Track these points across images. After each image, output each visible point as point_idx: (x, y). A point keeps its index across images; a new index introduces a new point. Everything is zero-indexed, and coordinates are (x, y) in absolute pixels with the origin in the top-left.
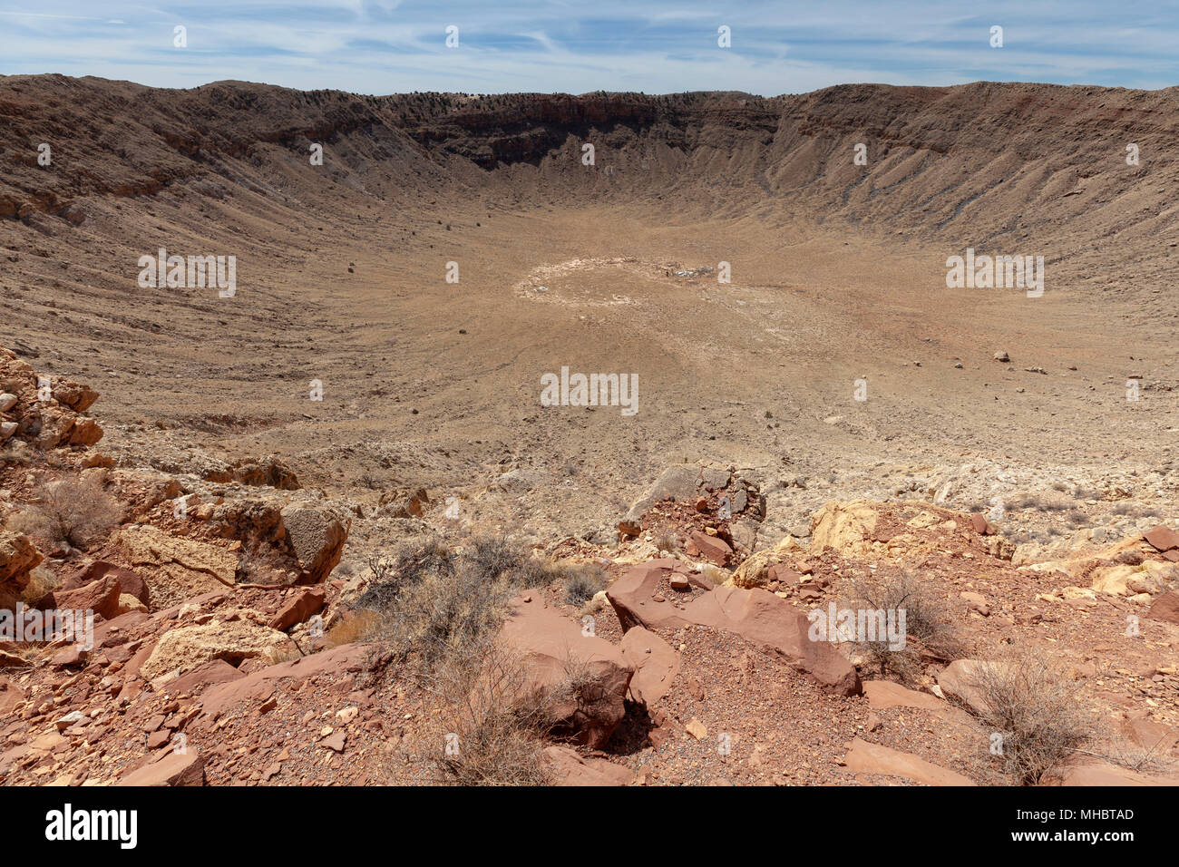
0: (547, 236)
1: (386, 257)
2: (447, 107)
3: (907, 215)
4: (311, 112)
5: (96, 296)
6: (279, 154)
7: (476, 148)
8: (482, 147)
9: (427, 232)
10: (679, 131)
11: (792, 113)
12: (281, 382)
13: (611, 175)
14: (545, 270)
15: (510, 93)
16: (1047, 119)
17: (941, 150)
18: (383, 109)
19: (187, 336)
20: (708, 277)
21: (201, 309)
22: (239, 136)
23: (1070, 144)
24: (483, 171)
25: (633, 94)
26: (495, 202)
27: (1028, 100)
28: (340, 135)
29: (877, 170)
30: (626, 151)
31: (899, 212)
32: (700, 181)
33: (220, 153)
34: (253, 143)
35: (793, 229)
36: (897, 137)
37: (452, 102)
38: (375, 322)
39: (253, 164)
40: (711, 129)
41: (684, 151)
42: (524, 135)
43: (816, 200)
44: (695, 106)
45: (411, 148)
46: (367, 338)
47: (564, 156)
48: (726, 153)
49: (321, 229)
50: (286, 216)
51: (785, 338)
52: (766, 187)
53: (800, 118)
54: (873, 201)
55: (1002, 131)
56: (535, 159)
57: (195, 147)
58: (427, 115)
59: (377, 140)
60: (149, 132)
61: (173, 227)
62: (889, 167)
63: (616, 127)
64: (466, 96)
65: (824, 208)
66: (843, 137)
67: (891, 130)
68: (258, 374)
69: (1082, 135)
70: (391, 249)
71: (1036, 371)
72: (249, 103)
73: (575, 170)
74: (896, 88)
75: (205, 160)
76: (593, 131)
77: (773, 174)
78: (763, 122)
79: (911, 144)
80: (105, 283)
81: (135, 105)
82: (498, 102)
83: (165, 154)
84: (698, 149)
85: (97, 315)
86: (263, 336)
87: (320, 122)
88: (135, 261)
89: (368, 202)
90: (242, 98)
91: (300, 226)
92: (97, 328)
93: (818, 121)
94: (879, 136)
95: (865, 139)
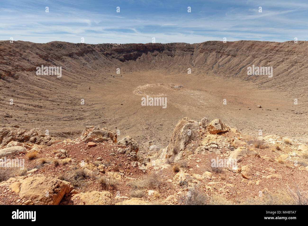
0: (139, 78)
1: (99, 85)
2: (112, 47)
3: (228, 71)
4: (77, 48)
5: (23, 99)
6: (69, 59)
8: (121, 57)
9: (109, 78)
10: (170, 52)
11: (197, 47)
12: (77, 121)
13: (154, 63)
14: (140, 87)
15: (128, 43)
16: (258, 49)
17: (234, 56)
18: (95, 48)
19: (49, 109)
20: (182, 88)
21: (52, 101)
22: (58, 55)
24: (121, 62)
25: (158, 43)
26: (125, 70)
27: (253, 45)
28: (85, 54)
29: (219, 61)
30: (157, 57)
31: (226, 71)
32: (176, 64)
33: (54, 59)
34: (62, 56)
35: (201, 75)
36: (223, 53)
37: (113, 46)
38: (98, 103)
39: (62, 62)
40: (178, 52)
41: (172, 57)
42: (132, 53)
43: (206, 68)
44: (174, 46)
45: (103, 57)
46: (97, 107)
47: (142, 58)
48: (182, 57)
49: (81, 78)
50: (71, 75)
51: (205, 103)
52: (193, 65)
53: (199, 49)
54: (220, 68)
55: (248, 51)
56: (135, 59)
57: (47, 58)
58: (107, 49)
59: (94, 55)
60: (35, 54)
61: (42, 79)
62: (222, 60)
63: (155, 51)
64: (117, 44)
65: (208, 70)
66: (210, 53)
67: (222, 51)
68: (71, 119)
69: (267, 52)
70: (100, 83)
71: (268, 110)
72: (61, 47)
73: (145, 62)
75: (50, 61)
76: (149, 52)
77: (194, 62)
78: (191, 50)
79: (227, 55)
80: (25, 95)
81: (31, 48)
82: (125, 45)
83: (39, 60)
84: (175, 56)
85: (25, 104)
86: (69, 108)
87: (79, 51)
88: (33, 88)
89: (92, 71)
90: (60, 45)
91: (75, 78)
92: (25, 108)
93: (204, 49)
94: (219, 53)
95: (216, 54)
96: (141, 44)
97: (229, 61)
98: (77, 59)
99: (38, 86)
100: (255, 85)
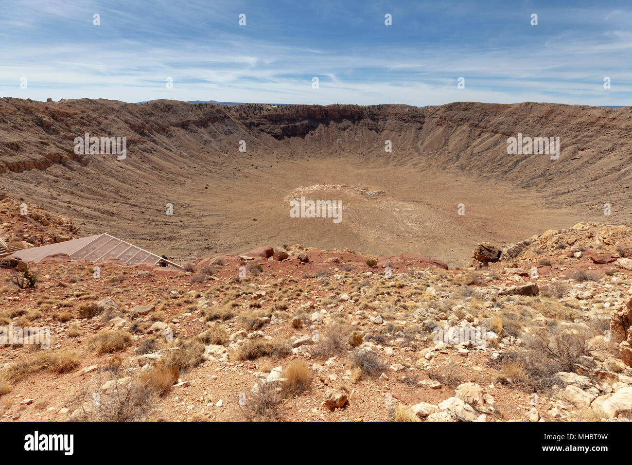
0: (305, 173)
1: (224, 181)
2: (262, 111)
3: (490, 166)
4: (197, 113)
5: (88, 198)
6: (180, 132)
7: (274, 130)
8: (277, 129)
9: (246, 170)
10: (375, 123)
11: (432, 115)
12: (164, 241)
13: (339, 144)
14: (301, 190)
15: (292, 104)
16: (561, 121)
17: (508, 134)
18: (231, 112)
19: (125, 218)
20: (383, 196)
21: (134, 205)
22: (163, 124)
23: (574, 134)
24: (276, 141)
25: (352, 105)
26: (281, 155)
27: (552, 112)
28: (210, 124)
29: (475, 144)
30: (347, 132)
31: (485, 165)
33: (153, 132)
34: (169, 127)
35: (430, 172)
36: (485, 128)
37: (264, 109)
38: (214, 214)
39: (167, 137)
40: (391, 122)
41: (377, 132)
42: (298, 124)
43: (443, 158)
44: (383, 111)
45: (243, 129)
46: (208, 221)
47: (317, 134)
48: (398, 134)
49: (195, 168)
50: (179, 161)
52: (418, 151)
53: (436, 117)
54: (472, 159)
55: (538, 126)
56: (303, 135)
57: (142, 129)
58: (252, 114)
59: (227, 126)
60: (123, 123)
61: (127, 167)
62: (481, 143)
63: (343, 121)
64: (271, 105)
65: (447, 162)
66: (457, 127)
67: (482, 124)
68: (154, 238)
69: (580, 129)
70: (227, 178)
72: (169, 109)
73: (322, 141)
74: (484, 104)
75: (146, 135)
76: (332, 122)
77: (422, 144)
78: (417, 119)
79: (492, 131)
80: (93, 192)
81: (118, 111)
82: (286, 109)
83: (128, 133)
84: (384, 132)
85: (88, 207)
86: (160, 219)
87: (201, 118)
88: (107, 182)
89: (219, 155)
90: (167, 107)
91: (185, 166)
92: (86, 214)
93: (445, 119)
94: (476, 127)
95: (469, 129)
96: (318, 105)
97: (495, 144)
98: (194, 132)
99: (116, 179)
100: (540, 198)
